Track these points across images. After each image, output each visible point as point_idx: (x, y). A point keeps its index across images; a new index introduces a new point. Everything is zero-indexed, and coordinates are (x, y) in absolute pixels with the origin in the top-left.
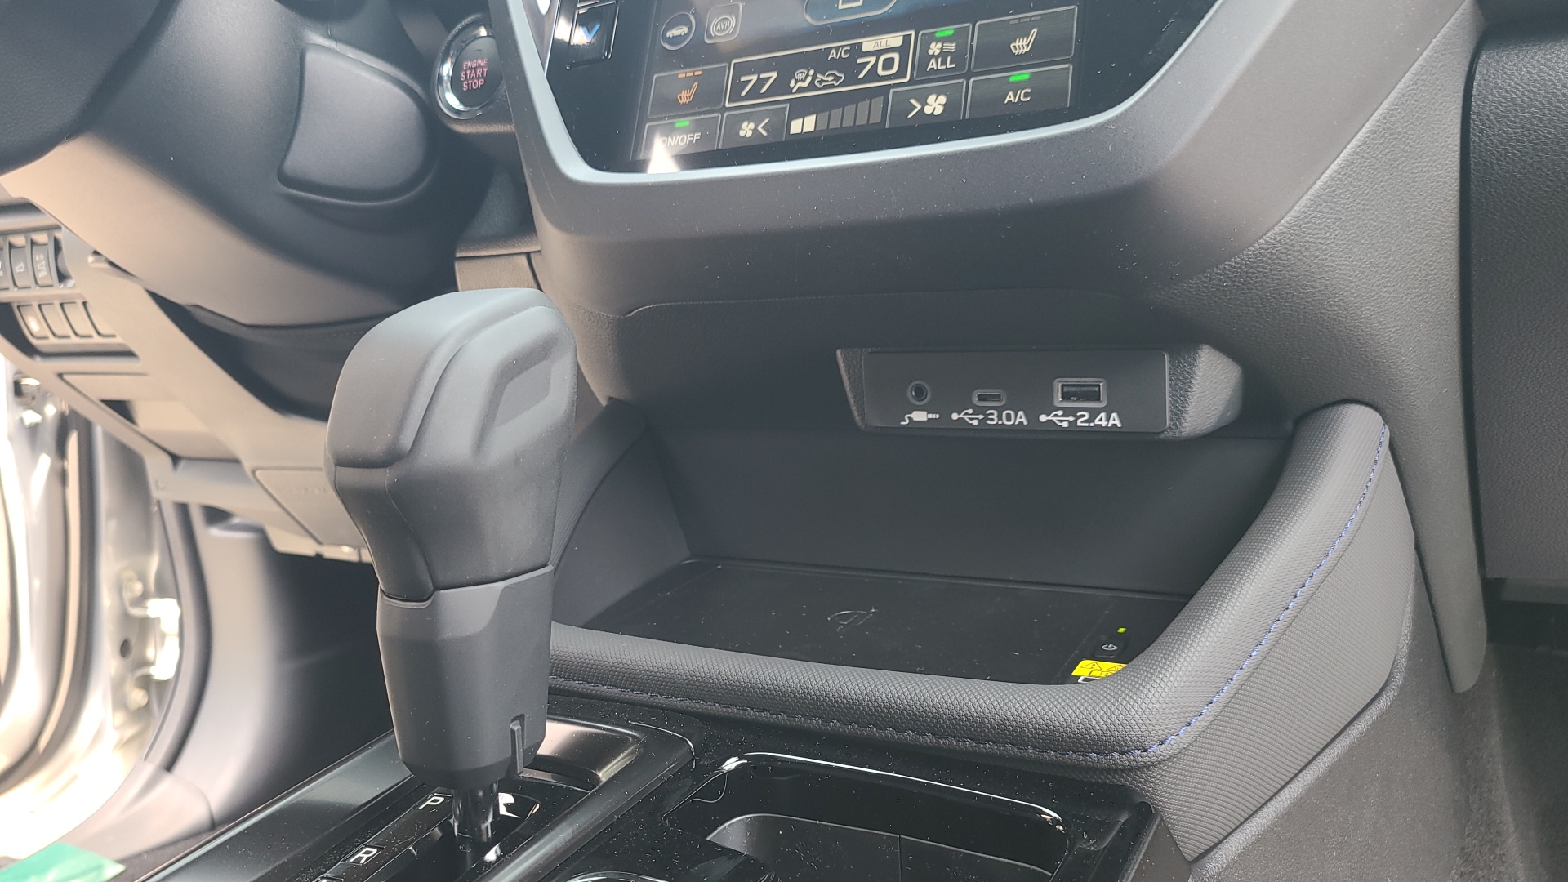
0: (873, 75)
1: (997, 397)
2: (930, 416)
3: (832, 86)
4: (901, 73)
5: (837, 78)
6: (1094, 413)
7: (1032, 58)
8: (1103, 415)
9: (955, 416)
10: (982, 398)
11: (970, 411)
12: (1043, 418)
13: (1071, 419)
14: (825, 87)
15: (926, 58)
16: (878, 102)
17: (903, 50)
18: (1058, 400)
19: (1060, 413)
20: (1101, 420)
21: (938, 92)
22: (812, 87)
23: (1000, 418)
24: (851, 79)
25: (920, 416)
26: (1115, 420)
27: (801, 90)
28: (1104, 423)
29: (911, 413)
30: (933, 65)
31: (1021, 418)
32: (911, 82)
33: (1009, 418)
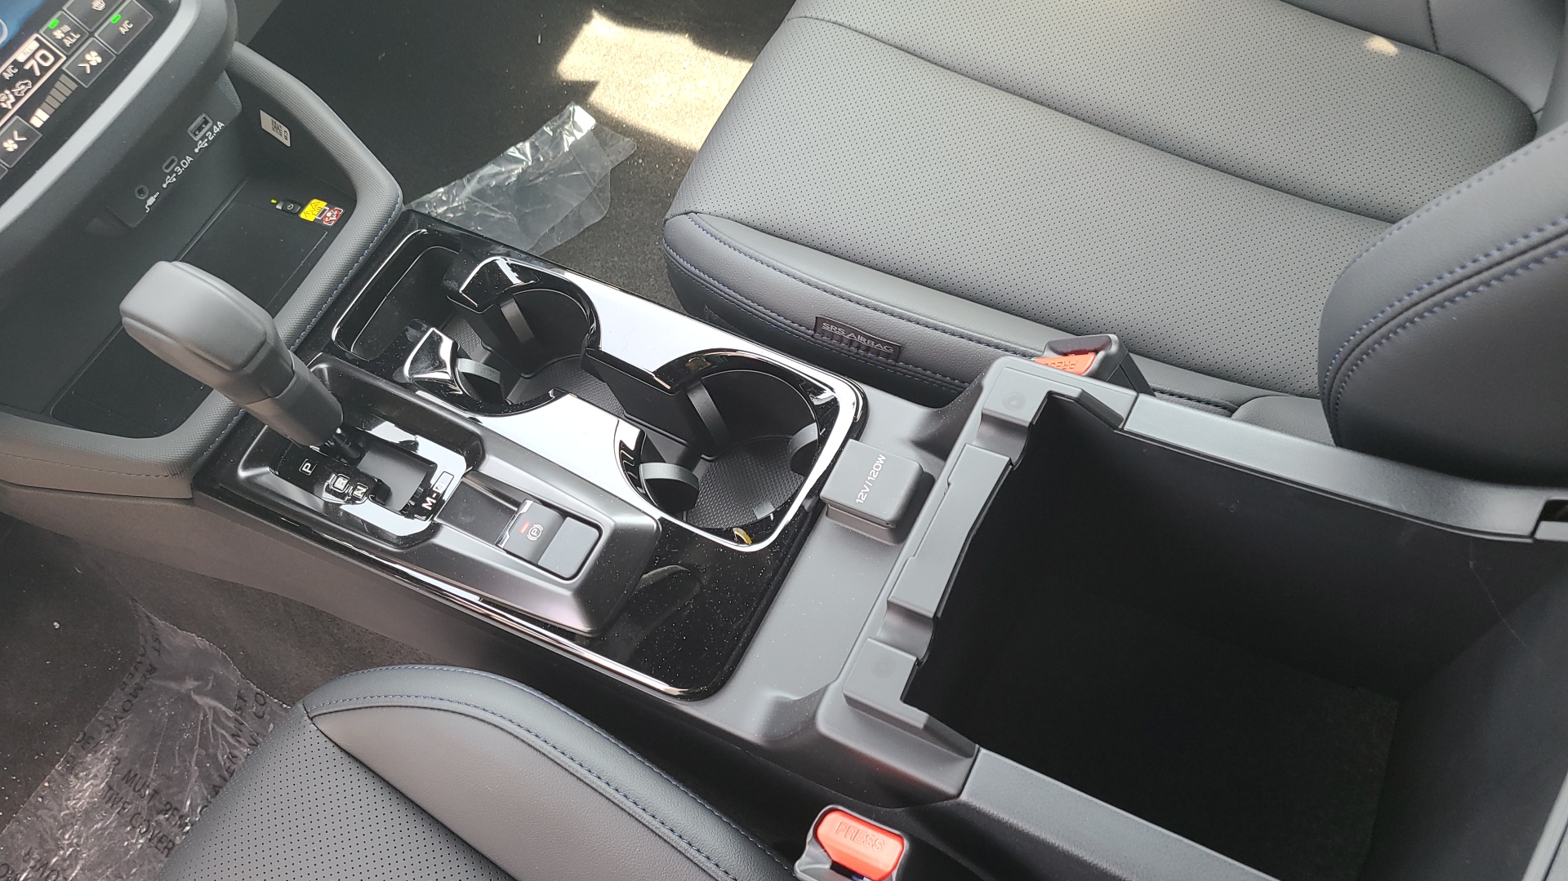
0: (44, 70)
1: (173, 161)
2: (155, 196)
3: (29, 89)
4: (57, 58)
5: (26, 84)
6: (211, 130)
7: (110, 8)
8: (215, 127)
9: (165, 186)
10: (167, 168)
11: (169, 177)
12: (197, 150)
13: (206, 140)
14: (25, 93)
15: (60, 42)
16: (63, 78)
17: (42, 46)
18: (196, 139)
19: (200, 142)
20: (216, 130)
21: (88, 51)
22: (18, 99)
23: (181, 167)
24: (35, 80)
25: (151, 201)
26: (221, 125)
27: (13, 104)
28: (218, 130)
29: (146, 203)
30: (68, 43)
31: (189, 159)
32: (68, 57)
33: (184, 164)
